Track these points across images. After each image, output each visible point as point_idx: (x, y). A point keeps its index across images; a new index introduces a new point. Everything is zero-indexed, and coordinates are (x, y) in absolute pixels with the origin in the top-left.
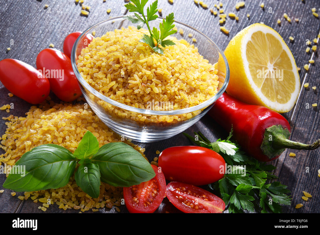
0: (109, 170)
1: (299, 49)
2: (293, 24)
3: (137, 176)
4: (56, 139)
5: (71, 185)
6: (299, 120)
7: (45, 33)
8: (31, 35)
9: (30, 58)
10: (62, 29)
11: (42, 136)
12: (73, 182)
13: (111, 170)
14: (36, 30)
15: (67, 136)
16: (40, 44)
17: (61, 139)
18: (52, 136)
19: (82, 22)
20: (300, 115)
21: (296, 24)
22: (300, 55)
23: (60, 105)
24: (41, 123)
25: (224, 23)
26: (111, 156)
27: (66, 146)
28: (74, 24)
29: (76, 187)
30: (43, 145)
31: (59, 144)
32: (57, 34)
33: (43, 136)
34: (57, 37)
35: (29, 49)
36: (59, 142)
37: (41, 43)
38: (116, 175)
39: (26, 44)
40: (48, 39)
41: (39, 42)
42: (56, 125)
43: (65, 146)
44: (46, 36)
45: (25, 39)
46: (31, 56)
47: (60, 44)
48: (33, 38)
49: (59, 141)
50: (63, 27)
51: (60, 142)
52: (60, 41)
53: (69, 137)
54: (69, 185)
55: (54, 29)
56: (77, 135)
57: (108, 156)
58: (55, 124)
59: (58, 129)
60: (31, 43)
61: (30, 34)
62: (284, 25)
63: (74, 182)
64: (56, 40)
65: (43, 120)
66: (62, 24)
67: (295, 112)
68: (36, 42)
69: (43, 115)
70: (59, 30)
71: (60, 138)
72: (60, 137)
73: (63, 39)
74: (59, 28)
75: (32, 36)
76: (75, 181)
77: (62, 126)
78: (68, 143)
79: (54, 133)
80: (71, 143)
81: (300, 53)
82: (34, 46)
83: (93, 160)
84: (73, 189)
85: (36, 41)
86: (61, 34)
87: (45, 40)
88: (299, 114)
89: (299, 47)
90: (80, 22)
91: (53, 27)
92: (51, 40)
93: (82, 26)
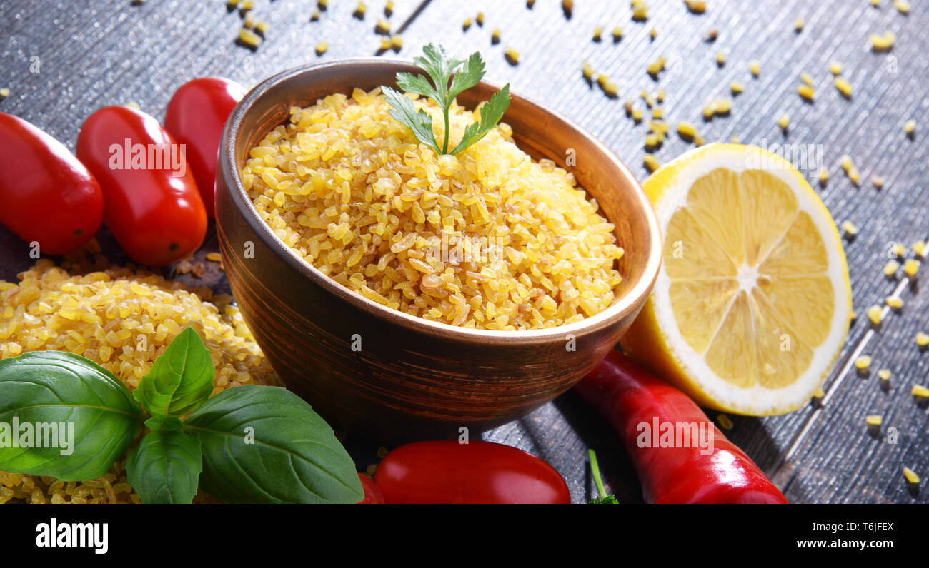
0: (231, 456)
1: (865, 262)
2: (863, 191)
3: (307, 489)
4: (95, 348)
5: (113, 484)
6: (819, 451)
7: (119, 72)
8: (78, 69)
9: (63, 130)
10: (174, 70)
11: (55, 335)
12: (118, 477)
13: (236, 459)
14: (95, 56)
15: (127, 346)
16: (98, 98)
17: (109, 351)
18: (84, 338)
19: (238, 61)
20: (824, 439)
21: (873, 193)
22: (864, 279)
23: (126, 270)
24: (60, 302)
25: (659, 146)
26: (244, 419)
27: (119, 374)
28: (211, 63)
29: (125, 492)
30: (56, 353)
31: (101, 362)
32: (155, 80)
33: (59, 335)
34: (152, 87)
35: (63, 103)
36: (100, 359)
37: (102, 95)
38: (247, 476)
39: (58, 90)
40: (124, 90)
41: (96, 91)
42: (101, 313)
43: (117, 372)
44: (122, 80)
45: (58, 75)
46: (65, 125)
47: (157, 109)
48: (82, 76)
49: (101, 356)
50: (176, 64)
51: (103, 359)
52: (159, 102)
53: (132, 348)
54: (107, 483)
55: (150, 64)
56: (157, 348)
57: (234, 417)
58: (100, 307)
59: (105, 322)
60: (74, 89)
61: (76, 66)
62: (836, 186)
63: (124, 477)
64: (147, 95)
65: (66, 296)
66: (173, 55)
67: (811, 428)
68: (86, 91)
69: (71, 282)
70: (161, 71)
71: (106, 347)
72: (108, 345)
73: (167, 98)
74: (163, 65)
75: (80, 72)
76: (124, 473)
77: (118, 314)
78: (126, 365)
79: (94, 330)
80: (134, 366)
81: (864, 274)
82: (80, 97)
83: (190, 427)
84: (116, 495)
85: (89, 87)
86: (168, 81)
87: (114, 90)
88: (822, 437)
89: (868, 256)
90: (229, 62)
91: (148, 58)
92: (133, 93)
93: (233, 71)
